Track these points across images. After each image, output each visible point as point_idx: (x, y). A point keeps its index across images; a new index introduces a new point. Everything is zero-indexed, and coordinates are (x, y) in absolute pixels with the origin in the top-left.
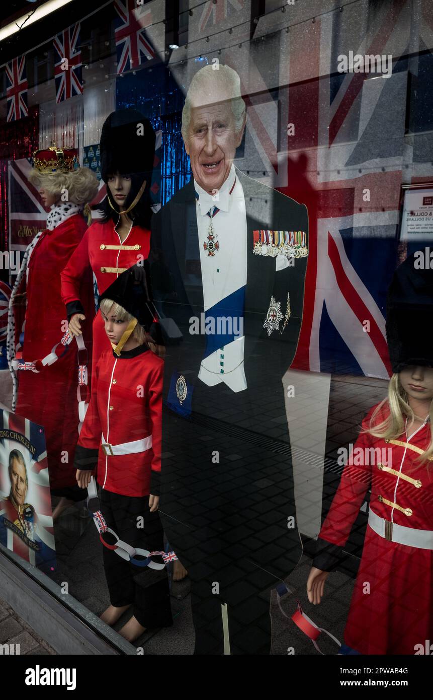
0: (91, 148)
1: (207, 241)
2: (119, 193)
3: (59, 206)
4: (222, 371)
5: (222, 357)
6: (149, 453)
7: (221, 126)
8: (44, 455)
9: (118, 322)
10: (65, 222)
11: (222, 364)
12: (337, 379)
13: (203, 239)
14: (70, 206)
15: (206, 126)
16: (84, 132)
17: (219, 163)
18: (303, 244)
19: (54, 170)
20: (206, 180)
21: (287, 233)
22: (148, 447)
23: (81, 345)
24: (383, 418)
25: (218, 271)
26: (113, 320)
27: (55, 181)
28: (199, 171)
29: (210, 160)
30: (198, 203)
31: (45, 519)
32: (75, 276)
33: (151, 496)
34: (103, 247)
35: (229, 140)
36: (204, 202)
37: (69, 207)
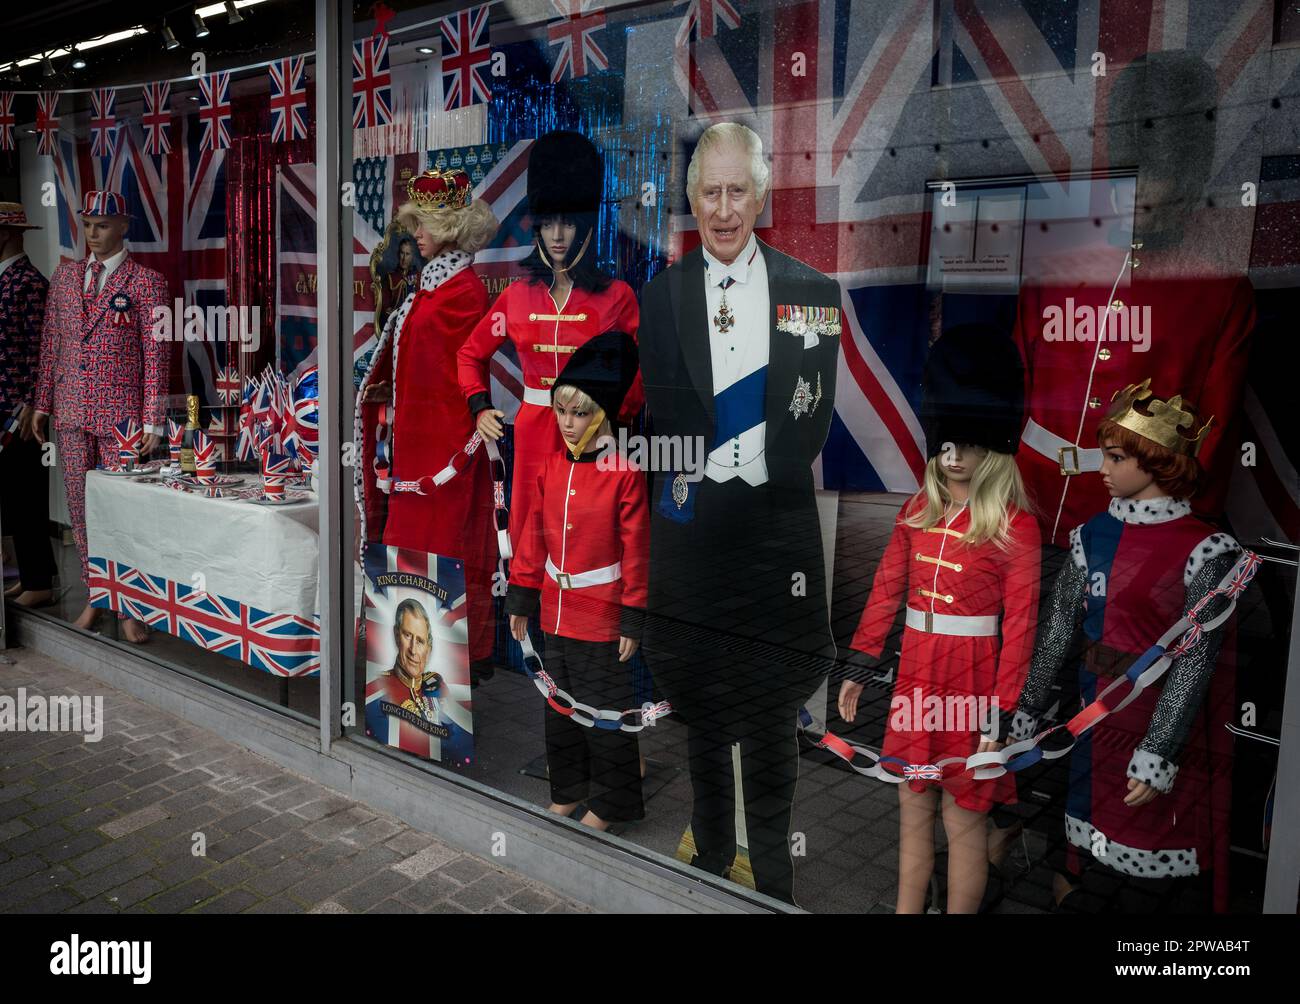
0: (442, 153)
1: (718, 315)
2: (558, 245)
3: (443, 256)
4: (736, 464)
5: (737, 447)
6: (618, 585)
7: (738, 190)
8: (462, 599)
9: (580, 414)
10: (452, 279)
11: (736, 455)
12: (845, 499)
13: (713, 311)
14: (459, 255)
15: (720, 188)
16: (429, 128)
17: (735, 229)
18: (836, 320)
19: (442, 206)
20: (718, 248)
21: (817, 309)
22: (617, 577)
23: (493, 453)
24: (920, 507)
25: (732, 349)
26: (574, 413)
27: (443, 221)
28: (709, 238)
29: (724, 226)
30: (707, 273)
31: (458, 690)
32: (481, 356)
33: (623, 639)
34: (533, 317)
35: (748, 206)
36: (715, 272)
37: (458, 258)
